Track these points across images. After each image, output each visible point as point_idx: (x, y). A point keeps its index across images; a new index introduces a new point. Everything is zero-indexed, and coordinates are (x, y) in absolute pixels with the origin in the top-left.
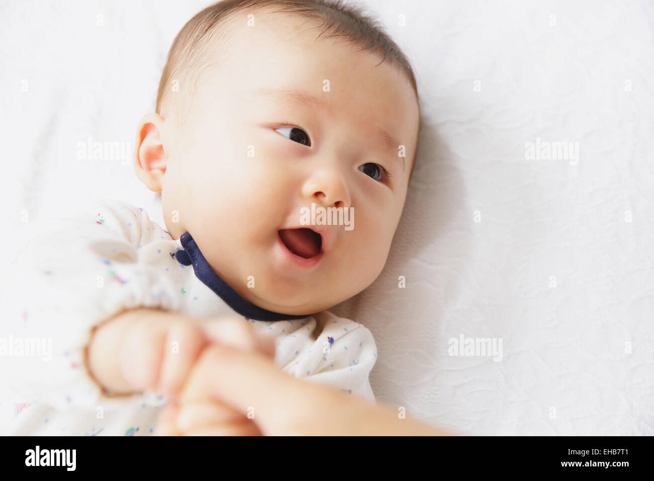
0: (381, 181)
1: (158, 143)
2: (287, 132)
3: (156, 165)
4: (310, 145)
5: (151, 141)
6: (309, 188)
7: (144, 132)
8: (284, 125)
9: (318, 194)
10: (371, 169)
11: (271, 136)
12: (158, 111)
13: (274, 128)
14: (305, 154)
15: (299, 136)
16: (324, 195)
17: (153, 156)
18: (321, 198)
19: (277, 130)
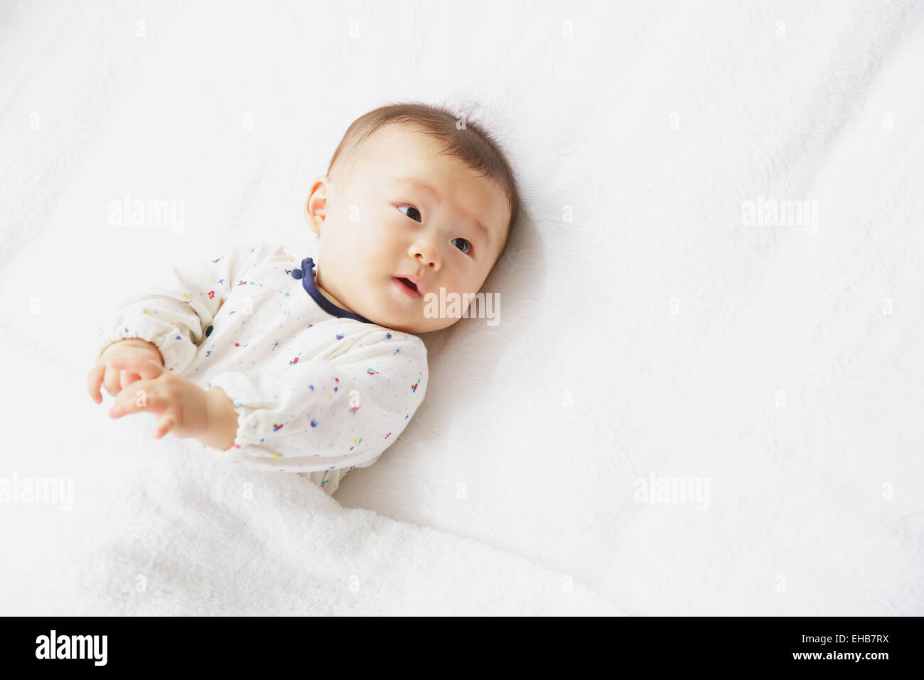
0: (468, 253)
1: (324, 197)
2: (405, 210)
3: (319, 212)
4: (420, 222)
5: (318, 195)
6: (413, 251)
7: (316, 187)
8: (404, 204)
9: (418, 255)
10: (462, 243)
11: (394, 211)
12: (328, 175)
13: (398, 206)
14: (415, 228)
15: (414, 213)
16: (422, 257)
17: (318, 205)
18: (420, 258)
19: (400, 208)
